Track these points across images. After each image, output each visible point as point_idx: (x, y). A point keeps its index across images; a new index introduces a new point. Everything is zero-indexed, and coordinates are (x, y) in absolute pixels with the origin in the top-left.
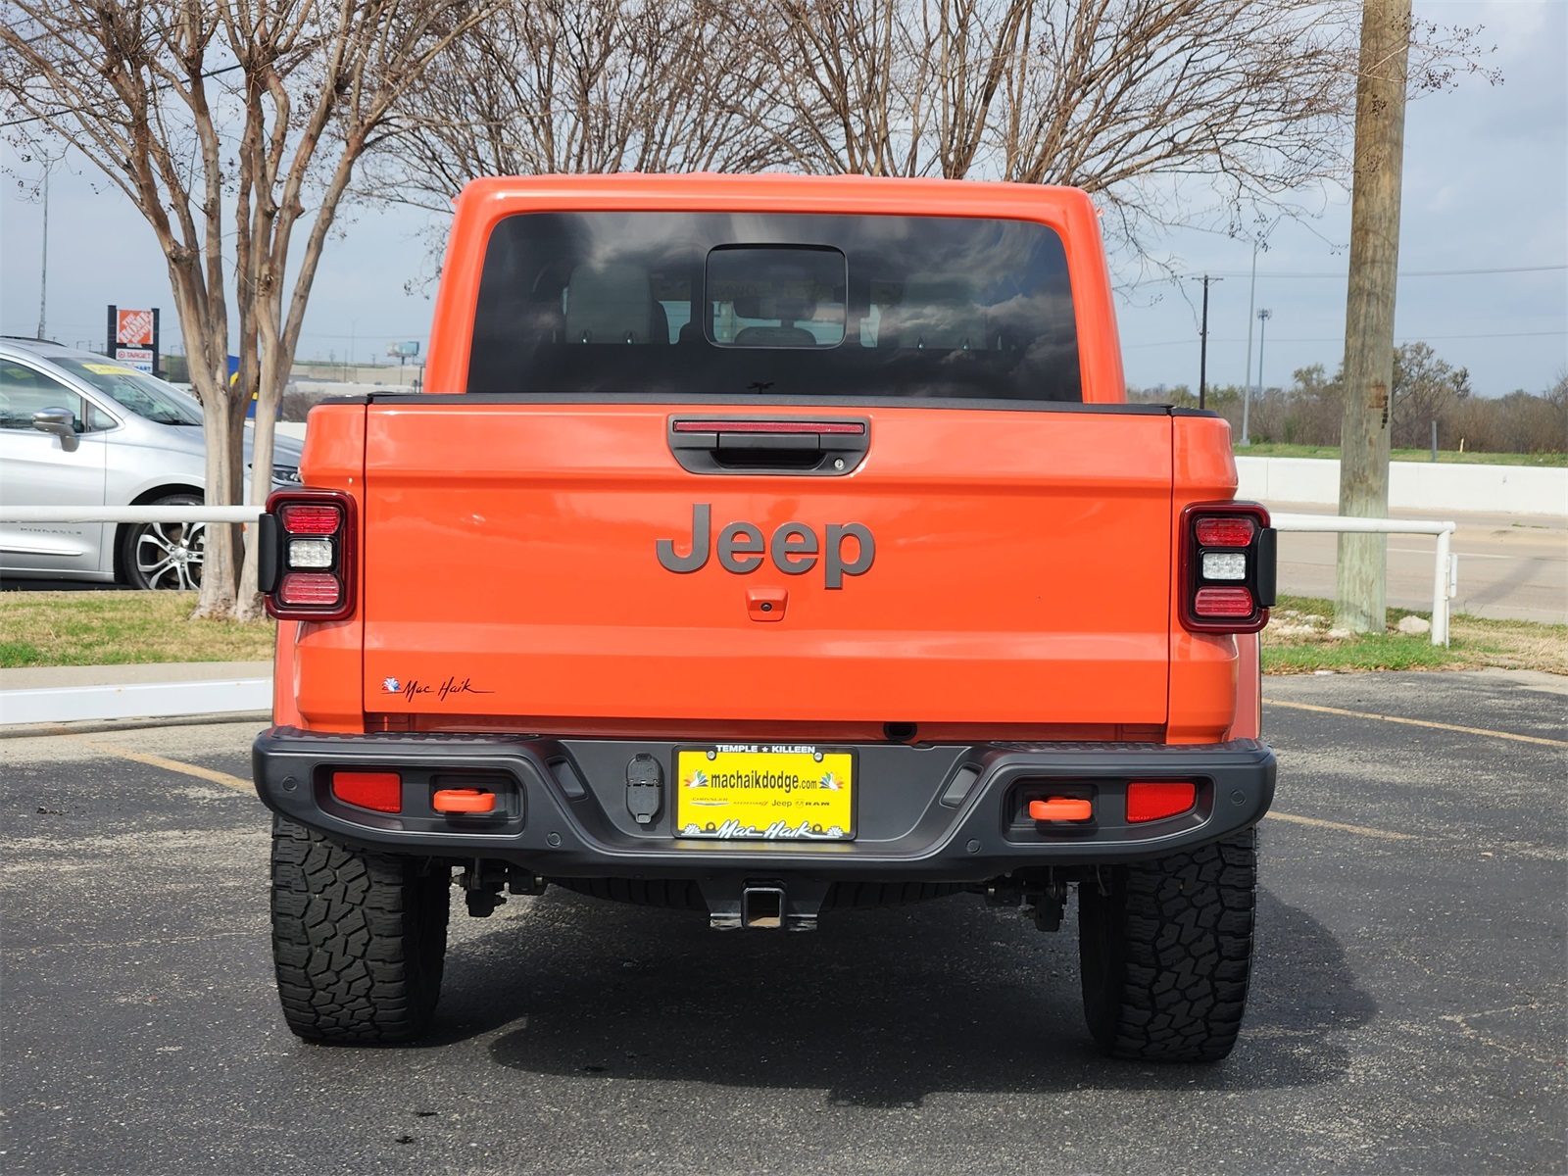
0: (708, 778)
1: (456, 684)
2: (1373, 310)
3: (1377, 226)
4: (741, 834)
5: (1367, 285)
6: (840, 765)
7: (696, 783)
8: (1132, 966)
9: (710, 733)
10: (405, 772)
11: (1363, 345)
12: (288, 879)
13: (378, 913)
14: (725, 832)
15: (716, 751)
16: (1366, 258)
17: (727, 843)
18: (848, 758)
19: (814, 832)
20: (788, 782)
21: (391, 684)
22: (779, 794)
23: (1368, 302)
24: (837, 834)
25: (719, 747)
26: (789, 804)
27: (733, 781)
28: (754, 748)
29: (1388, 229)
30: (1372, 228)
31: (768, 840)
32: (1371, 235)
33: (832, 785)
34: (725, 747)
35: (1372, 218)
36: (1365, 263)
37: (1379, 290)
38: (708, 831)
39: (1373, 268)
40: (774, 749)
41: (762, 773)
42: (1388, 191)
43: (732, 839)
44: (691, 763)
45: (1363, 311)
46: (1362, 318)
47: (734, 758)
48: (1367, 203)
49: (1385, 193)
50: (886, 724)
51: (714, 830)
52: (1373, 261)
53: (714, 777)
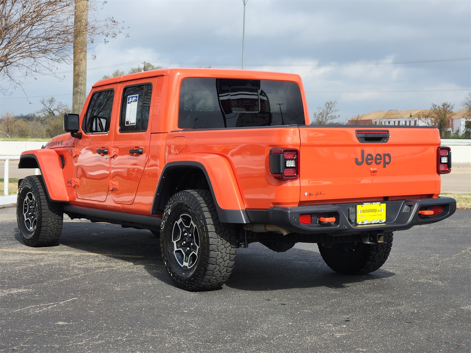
0: (362, 211)
1: (319, 193)
2: (81, 98)
3: (82, 74)
4: (368, 223)
5: (80, 91)
6: (384, 206)
7: (360, 212)
8: (372, 252)
9: (362, 201)
10: (311, 214)
11: (79, 107)
12: (213, 248)
13: (232, 255)
14: (365, 223)
15: (363, 204)
16: (79, 83)
17: (366, 225)
18: (385, 204)
19: (380, 221)
20: (375, 210)
21: (306, 194)
22: (373, 213)
23: (80, 96)
24: (384, 221)
25: (364, 203)
26: (375, 215)
27: (366, 211)
28: (370, 203)
29: (85, 75)
30: (80, 75)
31: (372, 224)
32: (80, 77)
33: (382, 210)
34: (365, 203)
35: (80, 72)
36: (79, 84)
37: (83, 92)
38: (362, 223)
39: (81, 86)
40: (373, 203)
41: (371, 209)
42: (84, 65)
43: (367, 224)
44: (359, 207)
45: (79, 98)
46: (79, 100)
47: (367, 206)
48: (79, 68)
49: (83, 65)
50: (384, 197)
51: (363, 223)
52: (81, 84)
53: (363, 210)
